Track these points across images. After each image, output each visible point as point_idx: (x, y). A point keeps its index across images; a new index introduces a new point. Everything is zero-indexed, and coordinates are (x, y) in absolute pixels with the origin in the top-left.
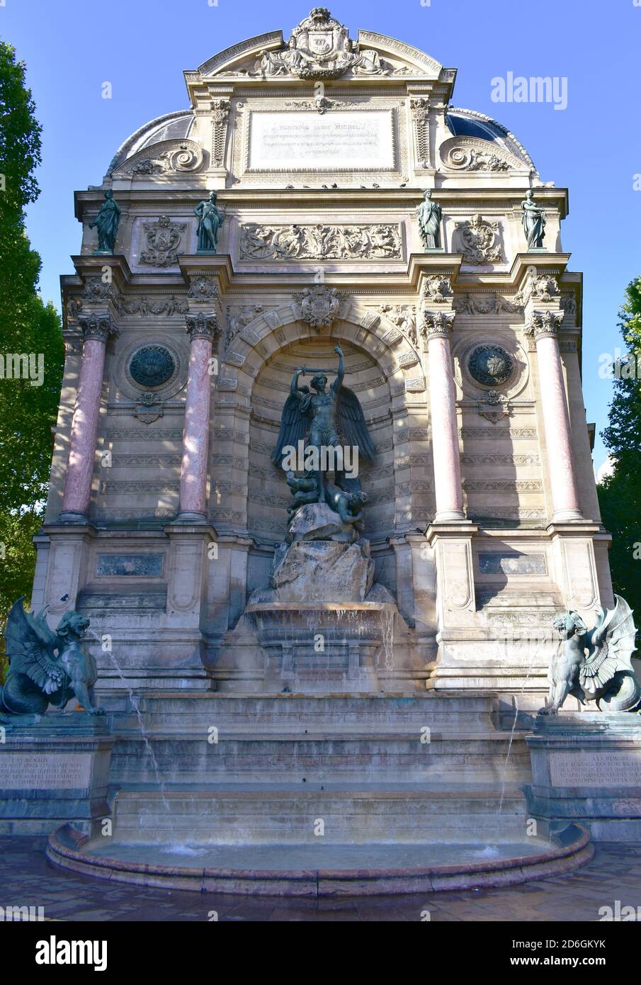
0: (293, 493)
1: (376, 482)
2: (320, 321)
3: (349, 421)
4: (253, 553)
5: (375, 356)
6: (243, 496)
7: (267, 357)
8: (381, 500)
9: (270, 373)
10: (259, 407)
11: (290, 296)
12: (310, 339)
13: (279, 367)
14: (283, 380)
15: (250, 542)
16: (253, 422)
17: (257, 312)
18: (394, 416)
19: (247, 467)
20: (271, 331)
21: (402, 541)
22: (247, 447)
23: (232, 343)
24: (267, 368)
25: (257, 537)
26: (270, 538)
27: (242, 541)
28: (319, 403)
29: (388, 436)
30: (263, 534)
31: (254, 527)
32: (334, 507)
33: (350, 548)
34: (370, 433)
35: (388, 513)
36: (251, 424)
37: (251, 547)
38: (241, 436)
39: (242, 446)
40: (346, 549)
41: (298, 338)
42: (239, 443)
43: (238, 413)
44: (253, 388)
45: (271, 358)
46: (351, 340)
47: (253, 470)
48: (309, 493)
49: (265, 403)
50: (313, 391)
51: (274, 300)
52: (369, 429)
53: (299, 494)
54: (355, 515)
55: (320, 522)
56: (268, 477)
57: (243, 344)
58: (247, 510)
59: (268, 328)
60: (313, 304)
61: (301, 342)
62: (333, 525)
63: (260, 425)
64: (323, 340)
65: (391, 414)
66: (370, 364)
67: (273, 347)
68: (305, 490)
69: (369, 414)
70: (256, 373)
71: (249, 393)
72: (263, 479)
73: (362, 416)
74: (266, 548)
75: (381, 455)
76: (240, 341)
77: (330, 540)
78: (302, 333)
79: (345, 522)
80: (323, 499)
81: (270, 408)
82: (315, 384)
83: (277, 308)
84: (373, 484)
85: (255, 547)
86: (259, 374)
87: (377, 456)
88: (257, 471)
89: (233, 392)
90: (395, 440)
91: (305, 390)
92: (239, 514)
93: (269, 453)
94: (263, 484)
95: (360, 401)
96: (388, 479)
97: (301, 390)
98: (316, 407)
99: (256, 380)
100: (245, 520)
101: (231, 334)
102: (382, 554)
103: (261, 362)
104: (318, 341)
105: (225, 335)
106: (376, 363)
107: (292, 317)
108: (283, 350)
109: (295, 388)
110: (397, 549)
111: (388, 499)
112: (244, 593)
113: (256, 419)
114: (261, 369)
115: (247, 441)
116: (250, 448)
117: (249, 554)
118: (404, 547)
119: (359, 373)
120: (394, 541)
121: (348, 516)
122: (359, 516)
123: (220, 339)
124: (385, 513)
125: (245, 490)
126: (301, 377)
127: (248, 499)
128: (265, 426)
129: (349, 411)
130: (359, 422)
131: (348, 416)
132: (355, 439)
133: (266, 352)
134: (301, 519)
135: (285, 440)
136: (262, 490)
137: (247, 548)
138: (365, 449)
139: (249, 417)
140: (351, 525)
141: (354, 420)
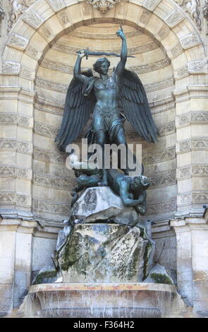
0: (77, 176)
1: (159, 164)
3: (132, 103)
4: (37, 234)
5: (158, 38)
7: (50, 39)
8: (163, 182)
9: (53, 55)
10: (43, 90)
12: (94, 21)
13: (63, 48)
14: (66, 62)
15: (34, 224)
16: (37, 105)
18: (177, 99)
19: (31, 151)
20: (53, 14)
21: (182, 223)
22: (31, 131)
23: (14, 25)
24: (51, 50)
25: (43, 219)
26: (56, 219)
27: (26, 224)
28: (101, 87)
29: (171, 118)
30: (49, 216)
31: (39, 209)
32: (116, 191)
33: (131, 231)
34: (153, 116)
35: (170, 195)
36: (34, 107)
37: (36, 229)
38: (25, 120)
39: (26, 130)
40: (127, 231)
41: (81, 20)
42: (23, 127)
43: (21, 97)
44: (37, 71)
45: (55, 40)
46: (135, 21)
47: (37, 153)
48: (92, 176)
49: (50, 85)
50: (96, 74)
52: (152, 111)
53: (82, 177)
54: (136, 198)
55: (101, 205)
56: (53, 160)
57: (26, 27)
58: (32, 193)
61: (85, 23)
62: (115, 208)
63: (44, 108)
64: (107, 21)
65: (174, 97)
66: (154, 46)
67: (56, 28)
68: (88, 173)
69: (151, 97)
70: (39, 56)
71: (33, 77)
72: (48, 163)
73: (146, 99)
74: (50, 230)
75: (163, 138)
77: (113, 222)
79: (127, 206)
80: (106, 183)
81: (54, 90)
82: (97, 67)
84: (156, 167)
85: (40, 229)
86: (43, 57)
87: (159, 139)
88: (41, 154)
89: (16, 75)
90: (177, 124)
91: (89, 74)
92: (24, 198)
93: (53, 136)
94: (47, 166)
95: (143, 83)
96: (170, 162)
97: (84, 73)
98: (98, 90)
99: (39, 63)
100: (29, 203)
102: (163, 235)
103: (44, 44)
104: (102, 21)
106: (159, 45)
108: (66, 32)
109: (78, 71)
110: (177, 231)
111: (170, 181)
112: (29, 274)
113: (39, 103)
114: (45, 52)
115: (31, 125)
116: (34, 131)
117: (33, 236)
118: (184, 229)
119: (144, 54)
120: (174, 223)
121: (128, 200)
122: (141, 199)
123: (3, 21)
124: (167, 196)
125: (29, 174)
126: (84, 59)
127: (32, 182)
128: (50, 109)
129: (132, 94)
130: (143, 104)
131: (131, 99)
132: (138, 122)
133: (49, 34)
134: (83, 202)
135: (69, 123)
136: (47, 172)
137: (32, 230)
138: (148, 132)
139: (32, 100)
140: (132, 208)
141: (137, 103)
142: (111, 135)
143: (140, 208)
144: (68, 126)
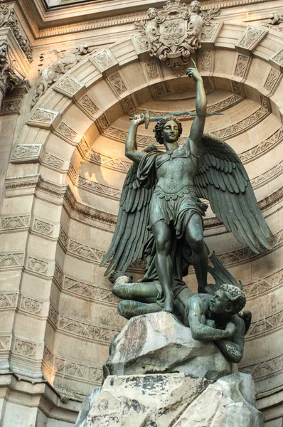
2: (174, 49)
3: (226, 194)
6: (40, 318)
10: (88, 194)
11: (132, 27)
13: (122, 135)
16: (74, 214)
17: (83, 54)
20: (101, 76)
22: (55, 244)
23: (41, 99)
24: (103, 138)
31: (65, 373)
33: (210, 387)
36: (70, 216)
38: (44, 227)
41: (146, 85)
42: (41, 236)
44: (74, 161)
45: (107, 121)
46: (228, 76)
47: (69, 285)
48: (148, 304)
49: (100, 190)
51: (108, 36)
57: (60, 97)
59: (97, 72)
60: (162, 28)
62: (179, 346)
66: (263, 111)
67: (106, 100)
68: (143, 299)
70: (78, 139)
71: (66, 167)
72: (89, 301)
76: (54, 93)
78: (151, 77)
79: (201, 340)
82: (159, 129)
83: (112, 45)
84: (273, 297)
85: (59, 403)
88: (77, 286)
89: (34, 162)
94: (87, 309)
100: (40, 355)
101: (41, 87)
103: (87, 124)
105: (33, 91)
107: (133, 53)
109: (131, 145)
114: (90, 136)
121: (203, 327)
122: (230, 329)
123: (26, 96)
125: (45, 309)
127: (50, 325)
128: (98, 223)
129: (226, 179)
130: (244, 193)
131: (224, 188)
132: (237, 223)
133: (96, 108)
134: (123, 340)
135: (125, 237)
136: (85, 316)
137: (37, 401)
138: (255, 237)
139: (61, 200)
140: (212, 347)
141: (234, 193)
142: (178, 227)
143: (229, 347)
144: (123, 242)
